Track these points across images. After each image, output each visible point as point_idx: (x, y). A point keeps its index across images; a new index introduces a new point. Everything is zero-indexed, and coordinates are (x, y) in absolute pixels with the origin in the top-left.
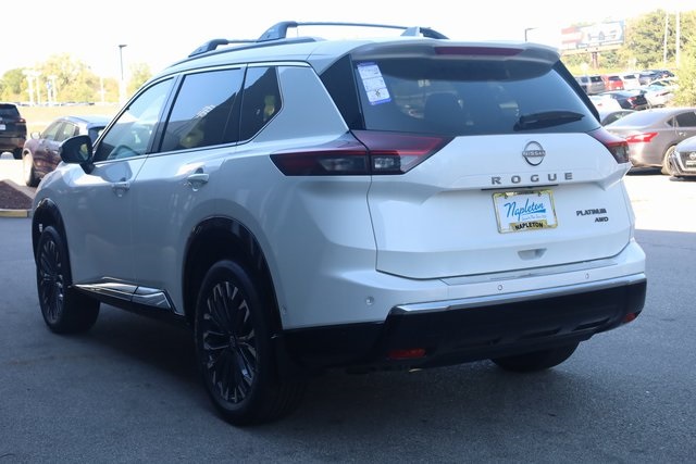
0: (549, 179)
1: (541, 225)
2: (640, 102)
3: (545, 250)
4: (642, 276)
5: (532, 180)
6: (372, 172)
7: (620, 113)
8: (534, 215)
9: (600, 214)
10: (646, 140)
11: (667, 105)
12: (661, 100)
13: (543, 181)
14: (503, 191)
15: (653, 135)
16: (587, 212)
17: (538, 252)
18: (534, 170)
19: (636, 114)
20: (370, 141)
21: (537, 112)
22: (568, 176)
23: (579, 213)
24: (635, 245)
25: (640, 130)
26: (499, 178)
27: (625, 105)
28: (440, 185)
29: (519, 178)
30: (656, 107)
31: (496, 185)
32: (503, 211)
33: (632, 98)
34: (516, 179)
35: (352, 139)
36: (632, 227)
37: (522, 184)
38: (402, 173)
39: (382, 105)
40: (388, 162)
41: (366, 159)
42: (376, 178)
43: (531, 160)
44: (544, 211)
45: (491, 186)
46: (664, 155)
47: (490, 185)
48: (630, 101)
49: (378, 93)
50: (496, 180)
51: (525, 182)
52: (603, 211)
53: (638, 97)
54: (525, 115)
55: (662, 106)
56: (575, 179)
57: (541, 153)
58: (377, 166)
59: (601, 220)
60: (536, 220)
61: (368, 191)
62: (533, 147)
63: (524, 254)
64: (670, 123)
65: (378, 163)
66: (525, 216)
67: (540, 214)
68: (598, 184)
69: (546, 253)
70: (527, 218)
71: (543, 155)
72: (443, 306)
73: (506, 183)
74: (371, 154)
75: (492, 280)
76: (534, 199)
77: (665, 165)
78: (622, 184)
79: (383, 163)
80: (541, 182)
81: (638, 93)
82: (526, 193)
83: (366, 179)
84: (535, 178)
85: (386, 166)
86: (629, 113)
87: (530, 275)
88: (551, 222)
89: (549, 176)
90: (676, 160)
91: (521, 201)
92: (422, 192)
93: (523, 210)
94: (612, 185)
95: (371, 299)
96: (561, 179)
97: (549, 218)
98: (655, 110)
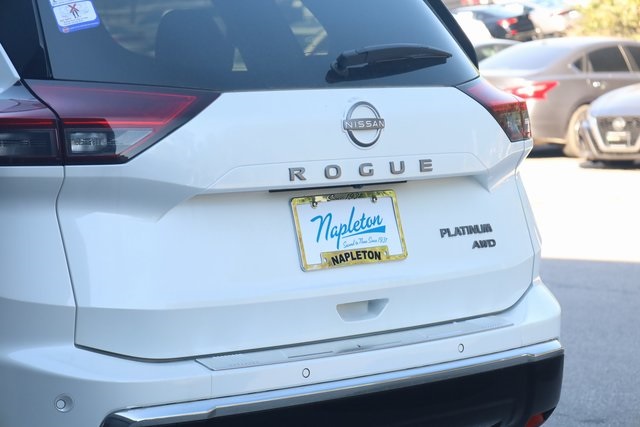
0: (392, 171)
1: (377, 256)
2: (523, 27)
3: (385, 301)
4: (556, 346)
5: (361, 173)
6: (66, 158)
7: (491, 47)
8: (366, 237)
9: (481, 235)
10: (538, 95)
11: (569, 33)
12: (559, 24)
13: (382, 174)
14: (309, 193)
15: (550, 86)
16: (458, 231)
17: (373, 305)
18: (364, 155)
19: (519, 49)
20: (61, 101)
21: (369, 47)
22: (424, 165)
23: (445, 232)
24: (541, 290)
25: (528, 78)
26: (301, 170)
27: (497, 31)
28: (191, 183)
29: (337, 169)
30: (551, 35)
31: (297, 183)
32: (309, 230)
33: (510, 20)
34: (332, 172)
35: (26, 97)
36: (536, 256)
37: (344, 180)
38: (122, 160)
39: (82, 33)
40: (95, 141)
41: (54, 134)
42: (75, 171)
43: (357, 135)
44: (382, 229)
45: (288, 184)
46: (568, 123)
47: (286, 183)
48: (505, 25)
49: (74, 11)
50: (296, 173)
51: (349, 176)
52: (487, 228)
53: (519, 18)
54: (346, 53)
55: (561, 35)
56: (437, 170)
57: (377, 124)
58: (76, 148)
59: (483, 244)
60: (367, 246)
61: (58, 194)
62: (363, 113)
63: (348, 309)
64: (578, 65)
65: (78, 141)
66: (350, 240)
67: (376, 236)
68: (476, 179)
69: (386, 308)
70: (351, 243)
71: (379, 128)
72: (202, 410)
73: (315, 178)
74: (64, 126)
75: (292, 359)
76: (364, 207)
77: (571, 141)
78: (517, 179)
79: (86, 143)
80: (377, 177)
81: (520, 12)
82: (351, 196)
83: (55, 171)
84: (366, 170)
85: (91, 147)
86: (505, 46)
87: (360, 349)
88: (394, 249)
89: (391, 165)
90: (590, 132)
91: (341, 211)
92: (160, 197)
93: (345, 229)
94: (501, 181)
95: (67, 400)
96: (412, 172)
97: (390, 242)
98: (550, 42)
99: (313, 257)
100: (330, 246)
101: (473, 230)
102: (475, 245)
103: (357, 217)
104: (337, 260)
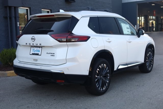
99: (31, 54)
100: (33, 52)
101: (51, 53)
102: (51, 55)
103: (37, 50)
104: (33, 54)
